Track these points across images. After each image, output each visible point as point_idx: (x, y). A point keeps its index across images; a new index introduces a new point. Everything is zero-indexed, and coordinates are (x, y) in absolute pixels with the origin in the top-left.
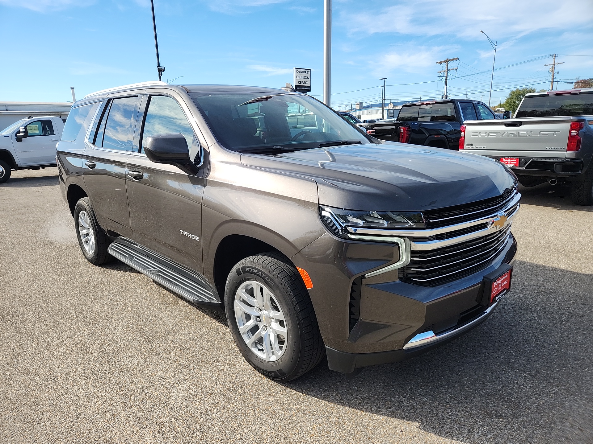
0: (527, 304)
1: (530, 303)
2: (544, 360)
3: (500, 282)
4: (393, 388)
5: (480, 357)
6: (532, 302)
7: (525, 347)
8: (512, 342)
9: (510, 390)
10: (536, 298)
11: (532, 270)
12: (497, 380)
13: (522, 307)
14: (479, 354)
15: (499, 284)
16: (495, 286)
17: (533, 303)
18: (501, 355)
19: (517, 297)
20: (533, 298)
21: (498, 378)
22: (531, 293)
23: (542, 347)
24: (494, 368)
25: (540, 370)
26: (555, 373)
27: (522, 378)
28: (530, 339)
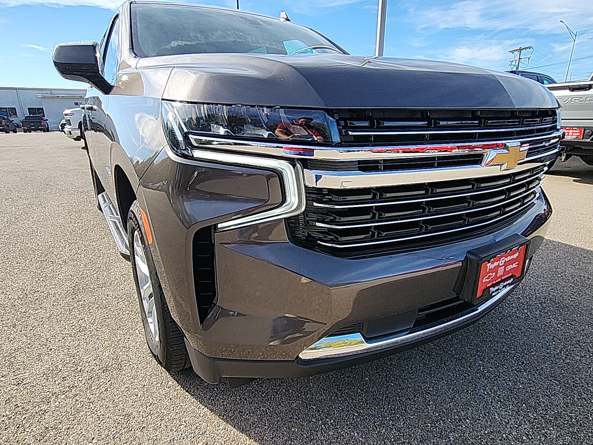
0: (564, 300)
1: (569, 300)
2: (574, 394)
3: (502, 262)
4: (314, 405)
5: (469, 374)
6: (572, 298)
7: (547, 365)
8: (526, 354)
9: (501, 440)
10: (579, 294)
11: (581, 257)
12: (484, 418)
13: (556, 304)
14: (470, 367)
15: (499, 266)
16: (489, 269)
17: (573, 300)
18: (504, 373)
19: (550, 289)
20: (575, 293)
21: (487, 414)
22: (573, 285)
23: (575, 370)
24: (485, 395)
25: (564, 411)
26: (590, 420)
27: (529, 421)
28: (557, 354)
